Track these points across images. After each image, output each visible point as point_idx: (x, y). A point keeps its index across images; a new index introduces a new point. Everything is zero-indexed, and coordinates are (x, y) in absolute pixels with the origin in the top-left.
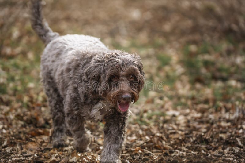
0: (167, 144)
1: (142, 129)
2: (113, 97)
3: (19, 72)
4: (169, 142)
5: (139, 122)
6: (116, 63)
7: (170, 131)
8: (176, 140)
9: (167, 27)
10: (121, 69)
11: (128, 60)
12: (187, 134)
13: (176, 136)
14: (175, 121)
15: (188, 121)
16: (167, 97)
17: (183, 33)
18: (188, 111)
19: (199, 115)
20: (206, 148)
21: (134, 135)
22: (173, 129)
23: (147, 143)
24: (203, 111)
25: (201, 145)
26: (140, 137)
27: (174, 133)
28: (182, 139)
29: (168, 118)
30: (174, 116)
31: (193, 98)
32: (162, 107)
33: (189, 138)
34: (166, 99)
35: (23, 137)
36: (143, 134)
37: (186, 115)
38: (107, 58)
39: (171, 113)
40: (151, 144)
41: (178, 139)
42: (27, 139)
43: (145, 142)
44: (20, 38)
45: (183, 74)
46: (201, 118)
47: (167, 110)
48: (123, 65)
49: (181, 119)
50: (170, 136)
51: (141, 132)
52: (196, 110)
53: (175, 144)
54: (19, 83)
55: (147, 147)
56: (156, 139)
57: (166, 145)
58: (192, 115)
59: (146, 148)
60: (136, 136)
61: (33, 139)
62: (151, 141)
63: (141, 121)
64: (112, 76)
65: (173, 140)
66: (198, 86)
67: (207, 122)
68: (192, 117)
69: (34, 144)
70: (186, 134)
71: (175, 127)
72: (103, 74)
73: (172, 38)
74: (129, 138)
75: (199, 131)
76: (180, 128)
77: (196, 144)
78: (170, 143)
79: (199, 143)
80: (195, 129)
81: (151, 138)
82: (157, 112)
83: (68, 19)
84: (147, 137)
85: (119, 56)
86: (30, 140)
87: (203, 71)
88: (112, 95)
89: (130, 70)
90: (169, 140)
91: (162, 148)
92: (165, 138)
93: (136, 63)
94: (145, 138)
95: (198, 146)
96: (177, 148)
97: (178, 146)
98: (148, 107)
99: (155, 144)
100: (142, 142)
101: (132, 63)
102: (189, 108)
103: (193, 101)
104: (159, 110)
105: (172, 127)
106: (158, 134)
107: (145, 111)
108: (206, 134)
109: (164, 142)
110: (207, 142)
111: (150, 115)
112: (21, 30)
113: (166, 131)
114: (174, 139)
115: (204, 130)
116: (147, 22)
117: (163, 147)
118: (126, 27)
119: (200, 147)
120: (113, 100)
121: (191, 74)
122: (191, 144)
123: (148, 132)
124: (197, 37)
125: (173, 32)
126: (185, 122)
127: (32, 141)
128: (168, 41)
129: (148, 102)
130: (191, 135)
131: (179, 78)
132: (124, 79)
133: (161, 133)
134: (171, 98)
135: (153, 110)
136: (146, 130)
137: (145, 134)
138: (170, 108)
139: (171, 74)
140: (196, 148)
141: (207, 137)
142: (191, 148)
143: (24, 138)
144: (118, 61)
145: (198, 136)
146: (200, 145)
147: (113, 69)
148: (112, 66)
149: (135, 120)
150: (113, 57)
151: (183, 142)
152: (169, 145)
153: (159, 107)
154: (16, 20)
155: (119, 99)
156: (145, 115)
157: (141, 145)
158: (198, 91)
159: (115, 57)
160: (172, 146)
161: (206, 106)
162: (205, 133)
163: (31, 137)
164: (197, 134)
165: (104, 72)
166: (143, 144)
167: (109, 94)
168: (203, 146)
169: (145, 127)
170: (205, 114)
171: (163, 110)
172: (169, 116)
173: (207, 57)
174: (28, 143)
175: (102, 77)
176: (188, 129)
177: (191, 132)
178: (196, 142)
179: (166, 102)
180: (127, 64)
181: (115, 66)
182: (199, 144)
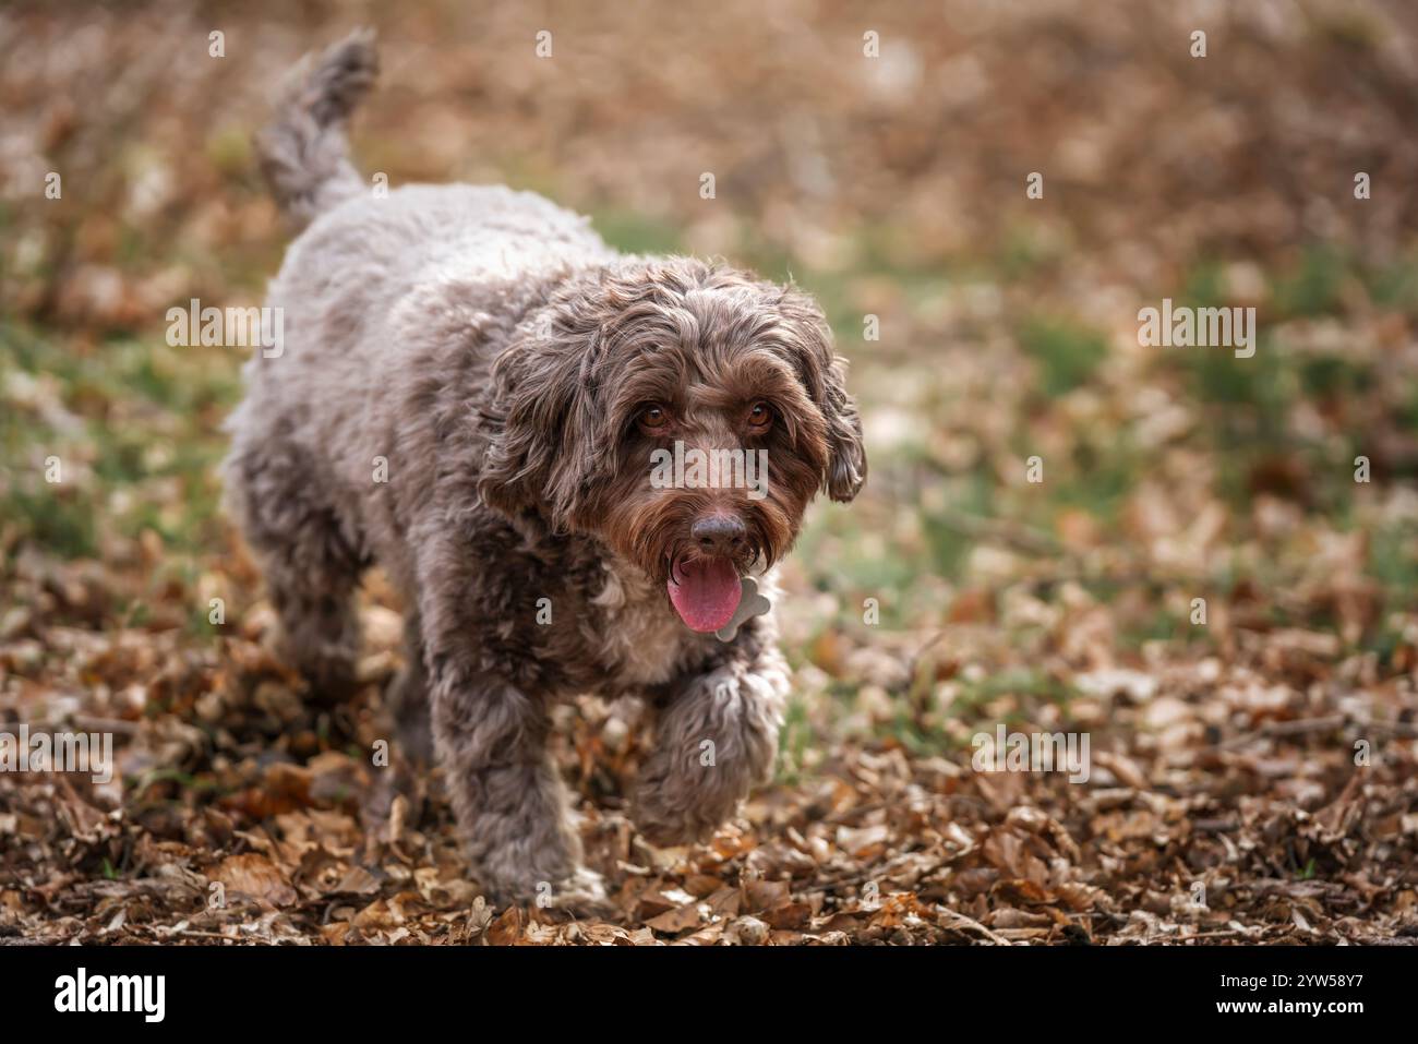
0: (1079, 871)
1: (927, 782)
2: (643, 531)
3: (170, 421)
4: (1093, 860)
5: (909, 739)
6: (661, 331)
7: (1097, 795)
8: (1133, 848)
9: (1083, 152)
10: (692, 363)
11: (737, 313)
12: (1204, 813)
13: (1134, 825)
14: (1130, 732)
15: (1213, 735)
16: (1084, 582)
17: (1179, 192)
18: (1209, 670)
19: (1279, 696)
20: (1321, 899)
21: (878, 815)
22: (1121, 781)
23: (957, 864)
24: (1300, 673)
25: (1291, 882)
26: (913, 831)
27: (1126, 807)
28: (1175, 841)
29: (1085, 711)
30: (1123, 699)
31: (1241, 593)
32: (1052, 644)
33: (1212, 836)
34: (1073, 594)
35: (192, 821)
36: (932, 813)
37: (1195, 696)
38: (615, 304)
39: (1104, 679)
40: (985, 872)
41: (1147, 841)
42: (218, 837)
43: (946, 864)
44: (176, 212)
45: (1178, 441)
46: (1286, 714)
47: (1084, 663)
48: (704, 343)
49: (1167, 722)
50: (1099, 826)
51: (918, 801)
52: (1257, 663)
53: (1130, 876)
54: (167, 489)
55: (955, 889)
56: (1008, 846)
57: (1073, 878)
58: (1231, 694)
59: (952, 899)
60: (889, 821)
61: (256, 839)
62: (981, 857)
63: (922, 731)
64: (640, 405)
65: (1118, 851)
66: (1271, 514)
67: (1330, 741)
68: (1235, 711)
69: (259, 867)
70: (1195, 813)
71: (1130, 768)
72: (588, 400)
73: (1114, 221)
74: (844, 834)
75: (1279, 798)
76: (1160, 776)
77: (1260, 874)
78: (1100, 866)
79: (1279, 866)
80: (1252, 782)
81: (981, 838)
82: (1018, 675)
83: (472, 96)
84: (956, 831)
85: (684, 292)
86: (236, 840)
87: (1306, 422)
88: (635, 519)
89: (743, 375)
90: (1091, 848)
91: (1050, 898)
92: (1066, 839)
93: (785, 335)
94: (947, 839)
95: (1270, 890)
96: (1144, 901)
97: (1145, 886)
98: (964, 645)
99: (1005, 871)
100: (924, 862)
101: (762, 334)
102: (1214, 653)
103: (1243, 613)
104: (1030, 661)
105: (1110, 768)
106: (1025, 814)
107: (947, 672)
108: (1316, 816)
109: (1062, 864)
110: (1325, 860)
111: (972, 695)
112: (179, 164)
113: (1074, 795)
114: (1122, 844)
115: (1309, 791)
116: (958, 117)
117: (1056, 890)
118: (830, 149)
119: (1284, 897)
120: (643, 544)
121: (1230, 441)
122: (1225, 874)
123: (964, 797)
124: (1269, 213)
125: (1115, 184)
126: (1190, 741)
127: (248, 848)
128: (1091, 240)
129: (960, 615)
130: (1229, 820)
131: (1154, 465)
132: (709, 424)
133: (1045, 805)
134: (1104, 589)
135: (992, 663)
136: (952, 786)
137: (942, 810)
138: (1098, 652)
139: (1105, 439)
140: (1261, 900)
141: (1328, 829)
142: (1229, 900)
143: (197, 832)
144: (673, 319)
145: (1267, 825)
146: (1281, 884)
147: (647, 365)
148: (637, 352)
149: (878, 723)
150: (650, 297)
151: (1180, 863)
152: (1090, 883)
153: (1032, 641)
154: (155, 97)
155: (679, 540)
156: (946, 692)
157: (922, 875)
158: (1273, 545)
159: (661, 298)
160: (1110, 884)
161: (1324, 643)
162: (1313, 806)
163: (242, 826)
164: (1263, 817)
165: (593, 385)
166: (934, 871)
167: (619, 509)
168: (1303, 892)
169: (944, 767)
170: (1316, 694)
171: (1054, 665)
172: (1092, 699)
173: (1327, 338)
174: (221, 860)
175: (579, 416)
176: (1208, 780)
177: (1227, 803)
178: (1257, 866)
179: (1072, 615)
180: (727, 339)
181: (653, 347)
182: (1275, 875)
